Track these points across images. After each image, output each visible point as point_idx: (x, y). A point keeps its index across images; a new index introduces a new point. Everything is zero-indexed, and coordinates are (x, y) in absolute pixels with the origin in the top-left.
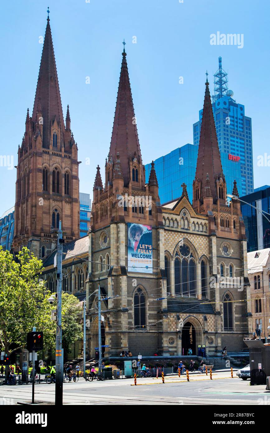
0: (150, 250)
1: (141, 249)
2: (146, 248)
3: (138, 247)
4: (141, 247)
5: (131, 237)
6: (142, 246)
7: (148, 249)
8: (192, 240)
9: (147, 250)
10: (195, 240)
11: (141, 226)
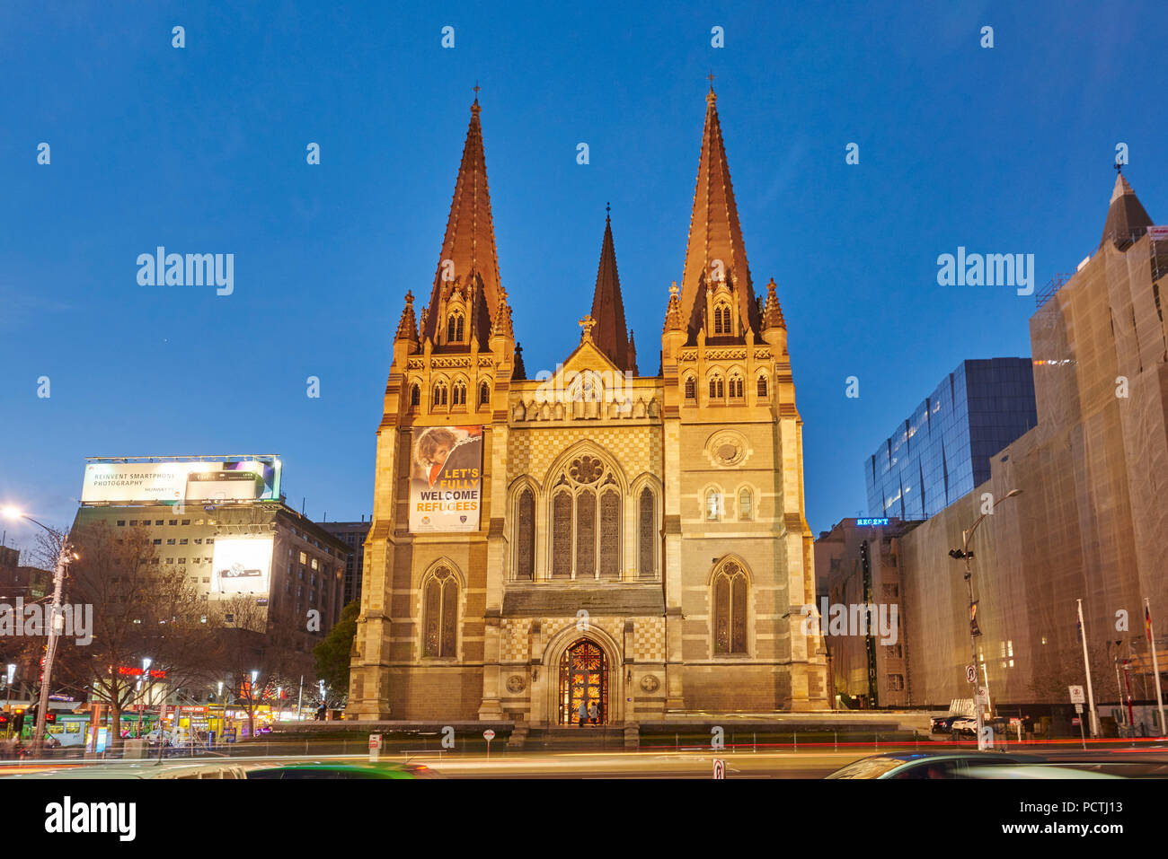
0: (475, 479)
1: (447, 479)
2: (463, 476)
3: (441, 477)
4: (447, 476)
5: (421, 458)
6: (450, 473)
7: (469, 477)
8: (606, 441)
9: (466, 481)
10: (616, 441)
11: (450, 429)
